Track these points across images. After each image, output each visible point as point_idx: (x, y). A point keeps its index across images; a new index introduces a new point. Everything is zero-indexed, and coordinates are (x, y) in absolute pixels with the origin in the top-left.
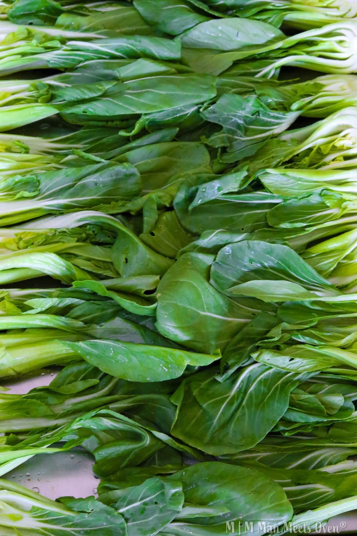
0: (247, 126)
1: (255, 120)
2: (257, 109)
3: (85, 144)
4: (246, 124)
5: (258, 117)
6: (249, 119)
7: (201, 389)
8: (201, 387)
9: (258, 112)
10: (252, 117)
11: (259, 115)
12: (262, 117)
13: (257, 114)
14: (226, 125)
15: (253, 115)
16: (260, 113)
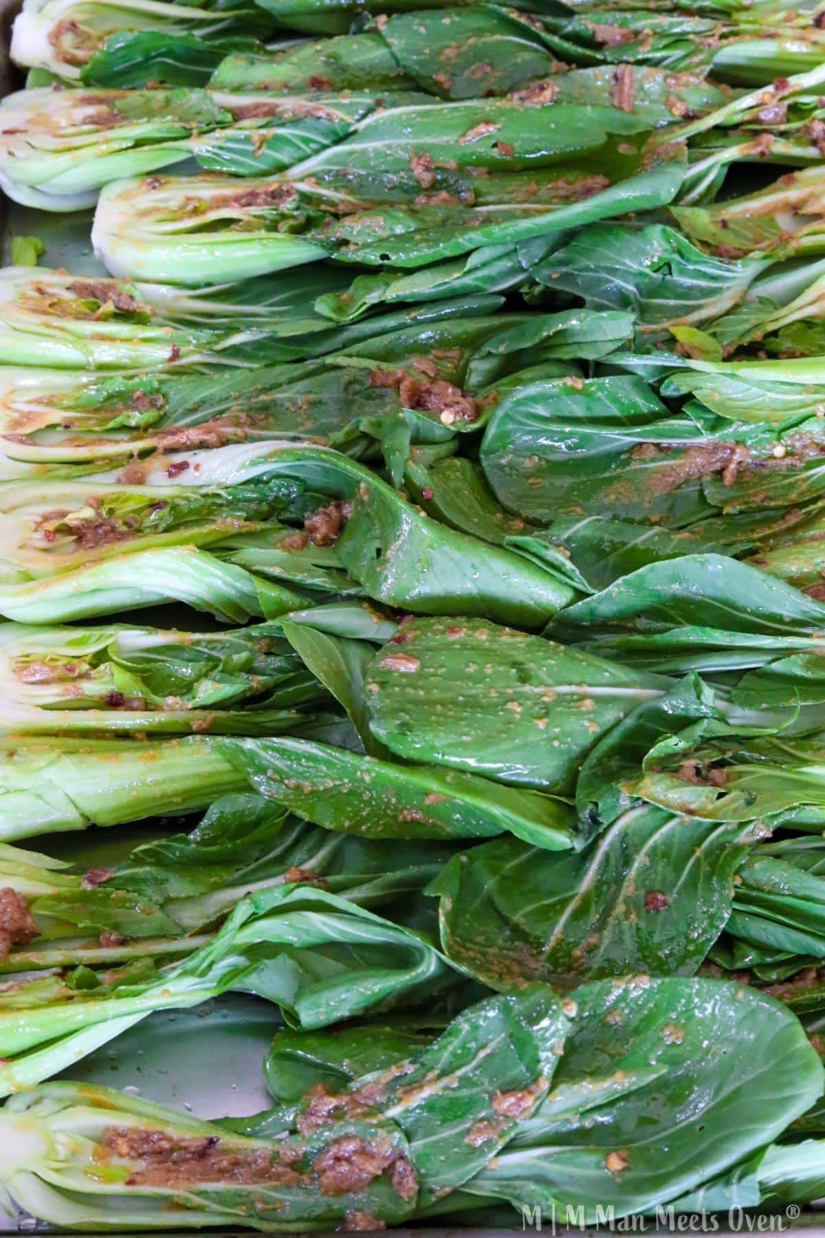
0: (643, 300)
1: (660, 286)
2: (667, 256)
3: (272, 305)
4: (642, 295)
5: (668, 277)
6: (646, 280)
7: (504, 878)
8: (502, 872)
9: (669, 265)
10: (654, 275)
11: (670, 273)
12: (677, 278)
13: (665, 269)
14: (593, 295)
15: (655, 271)
16: (673, 267)
